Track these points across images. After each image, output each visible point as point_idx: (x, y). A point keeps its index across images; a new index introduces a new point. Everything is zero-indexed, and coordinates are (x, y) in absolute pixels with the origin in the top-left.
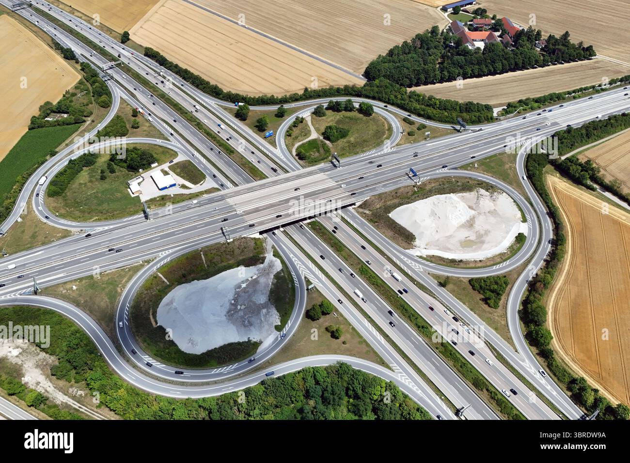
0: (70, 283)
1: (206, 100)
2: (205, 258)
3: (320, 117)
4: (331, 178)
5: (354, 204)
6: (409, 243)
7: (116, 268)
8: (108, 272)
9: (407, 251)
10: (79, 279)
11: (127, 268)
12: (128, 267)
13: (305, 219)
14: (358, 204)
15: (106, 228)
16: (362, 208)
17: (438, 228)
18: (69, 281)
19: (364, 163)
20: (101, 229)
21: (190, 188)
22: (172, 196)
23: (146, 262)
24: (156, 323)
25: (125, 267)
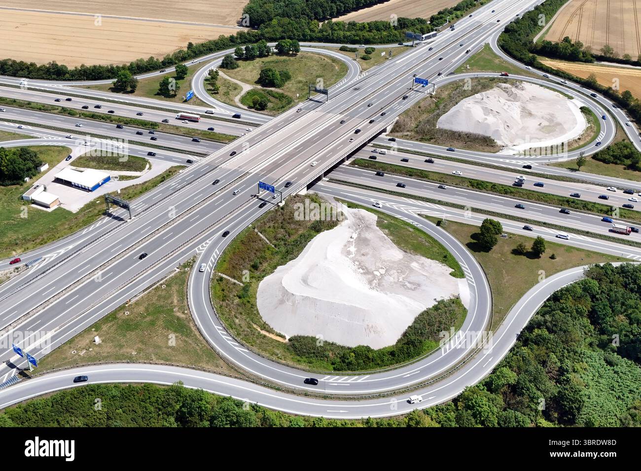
0: (80, 338)
1: (46, 85)
2: (265, 236)
3: (233, 69)
4: (329, 112)
5: (384, 131)
6: (492, 146)
7: (144, 291)
8: (134, 300)
9: (497, 153)
10: (91, 327)
11: (161, 284)
12: (161, 282)
13: (342, 161)
14: (389, 129)
15: (62, 251)
16: (397, 132)
17: (506, 122)
18: (76, 337)
19: (349, 91)
20: (53, 256)
21: (139, 177)
22: (119, 192)
23: (185, 266)
24: (284, 337)
25: (158, 284)
